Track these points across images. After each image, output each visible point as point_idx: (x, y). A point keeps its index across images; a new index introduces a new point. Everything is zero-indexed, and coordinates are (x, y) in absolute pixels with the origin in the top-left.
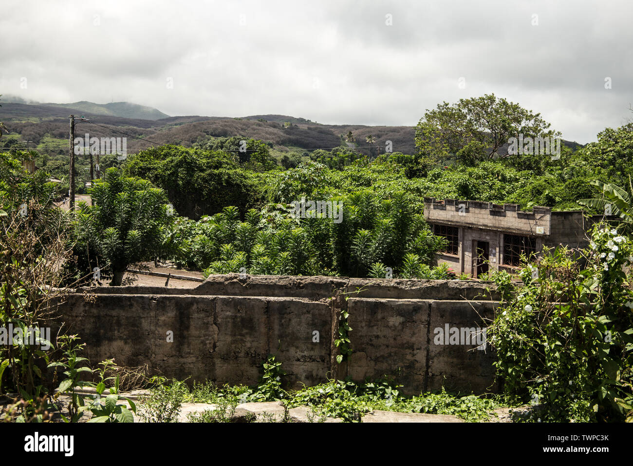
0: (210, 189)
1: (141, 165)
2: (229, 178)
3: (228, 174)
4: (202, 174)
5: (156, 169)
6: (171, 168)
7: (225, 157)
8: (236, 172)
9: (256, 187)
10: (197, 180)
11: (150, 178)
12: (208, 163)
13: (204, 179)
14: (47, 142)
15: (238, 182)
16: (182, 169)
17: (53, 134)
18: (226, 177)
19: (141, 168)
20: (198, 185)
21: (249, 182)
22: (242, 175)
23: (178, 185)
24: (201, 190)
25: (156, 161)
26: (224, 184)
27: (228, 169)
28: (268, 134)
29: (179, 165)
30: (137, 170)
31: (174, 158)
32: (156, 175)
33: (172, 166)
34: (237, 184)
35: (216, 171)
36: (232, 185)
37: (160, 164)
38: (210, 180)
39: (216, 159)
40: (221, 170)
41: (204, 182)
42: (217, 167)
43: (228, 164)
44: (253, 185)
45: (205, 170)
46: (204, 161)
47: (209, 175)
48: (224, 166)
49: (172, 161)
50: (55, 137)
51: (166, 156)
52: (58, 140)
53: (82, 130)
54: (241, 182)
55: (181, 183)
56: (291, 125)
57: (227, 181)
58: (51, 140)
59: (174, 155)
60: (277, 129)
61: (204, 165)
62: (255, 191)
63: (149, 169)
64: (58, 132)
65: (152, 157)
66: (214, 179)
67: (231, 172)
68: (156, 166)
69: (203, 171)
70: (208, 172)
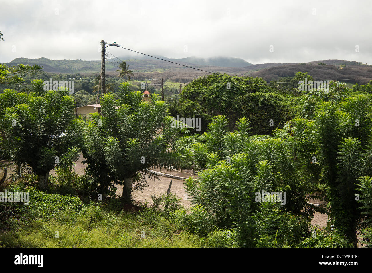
0: (248, 110)
1: (192, 90)
2: (265, 99)
3: (264, 97)
4: (242, 97)
5: (204, 93)
6: (216, 93)
7: (262, 82)
8: (271, 95)
9: (288, 107)
10: (237, 101)
11: (198, 100)
12: (247, 87)
13: (242, 101)
14: (168, 85)
15: (273, 103)
16: (225, 93)
17: (171, 80)
18: (262, 99)
19: (191, 92)
20: (238, 106)
21: (282, 103)
22: (276, 97)
23: (222, 106)
24: (241, 110)
25: (205, 87)
26: (260, 105)
27: (264, 92)
28: (326, 74)
29: (223, 90)
30: (188, 94)
31: (218, 84)
32: (204, 98)
33: (217, 91)
34: (271, 105)
35: (254, 94)
36: (267, 106)
37: (207, 89)
38: (248, 102)
39: (253, 84)
40: (258, 93)
41: (244, 104)
42: (254, 91)
43: (265, 88)
44: (286, 106)
45: (244, 93)
46: (244, 86)
47: (248, 97)
48: (261, 90)
49: (217, 87)
50: (173, 82)
51: (212, 82)
52: (175, 84)
53: (190, 76)
54: (275, 103)
55: (223, 104)
56: (345, 66)
57: (263, 103)
58: (170, 84)
59: (219, 82)
60: (334, 70)
61: (243, 89)
62: (287, 111)
63: (199, 93)
64: (175, 78)
65: (201, 84)
66: (252, 101)
67: (266, 95)
68: (203, 91)
69: (242, 94)
70: (246, 95)
